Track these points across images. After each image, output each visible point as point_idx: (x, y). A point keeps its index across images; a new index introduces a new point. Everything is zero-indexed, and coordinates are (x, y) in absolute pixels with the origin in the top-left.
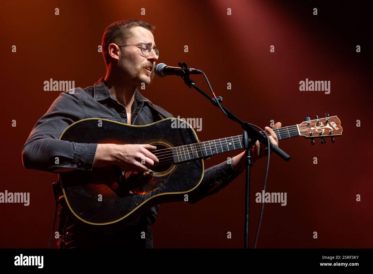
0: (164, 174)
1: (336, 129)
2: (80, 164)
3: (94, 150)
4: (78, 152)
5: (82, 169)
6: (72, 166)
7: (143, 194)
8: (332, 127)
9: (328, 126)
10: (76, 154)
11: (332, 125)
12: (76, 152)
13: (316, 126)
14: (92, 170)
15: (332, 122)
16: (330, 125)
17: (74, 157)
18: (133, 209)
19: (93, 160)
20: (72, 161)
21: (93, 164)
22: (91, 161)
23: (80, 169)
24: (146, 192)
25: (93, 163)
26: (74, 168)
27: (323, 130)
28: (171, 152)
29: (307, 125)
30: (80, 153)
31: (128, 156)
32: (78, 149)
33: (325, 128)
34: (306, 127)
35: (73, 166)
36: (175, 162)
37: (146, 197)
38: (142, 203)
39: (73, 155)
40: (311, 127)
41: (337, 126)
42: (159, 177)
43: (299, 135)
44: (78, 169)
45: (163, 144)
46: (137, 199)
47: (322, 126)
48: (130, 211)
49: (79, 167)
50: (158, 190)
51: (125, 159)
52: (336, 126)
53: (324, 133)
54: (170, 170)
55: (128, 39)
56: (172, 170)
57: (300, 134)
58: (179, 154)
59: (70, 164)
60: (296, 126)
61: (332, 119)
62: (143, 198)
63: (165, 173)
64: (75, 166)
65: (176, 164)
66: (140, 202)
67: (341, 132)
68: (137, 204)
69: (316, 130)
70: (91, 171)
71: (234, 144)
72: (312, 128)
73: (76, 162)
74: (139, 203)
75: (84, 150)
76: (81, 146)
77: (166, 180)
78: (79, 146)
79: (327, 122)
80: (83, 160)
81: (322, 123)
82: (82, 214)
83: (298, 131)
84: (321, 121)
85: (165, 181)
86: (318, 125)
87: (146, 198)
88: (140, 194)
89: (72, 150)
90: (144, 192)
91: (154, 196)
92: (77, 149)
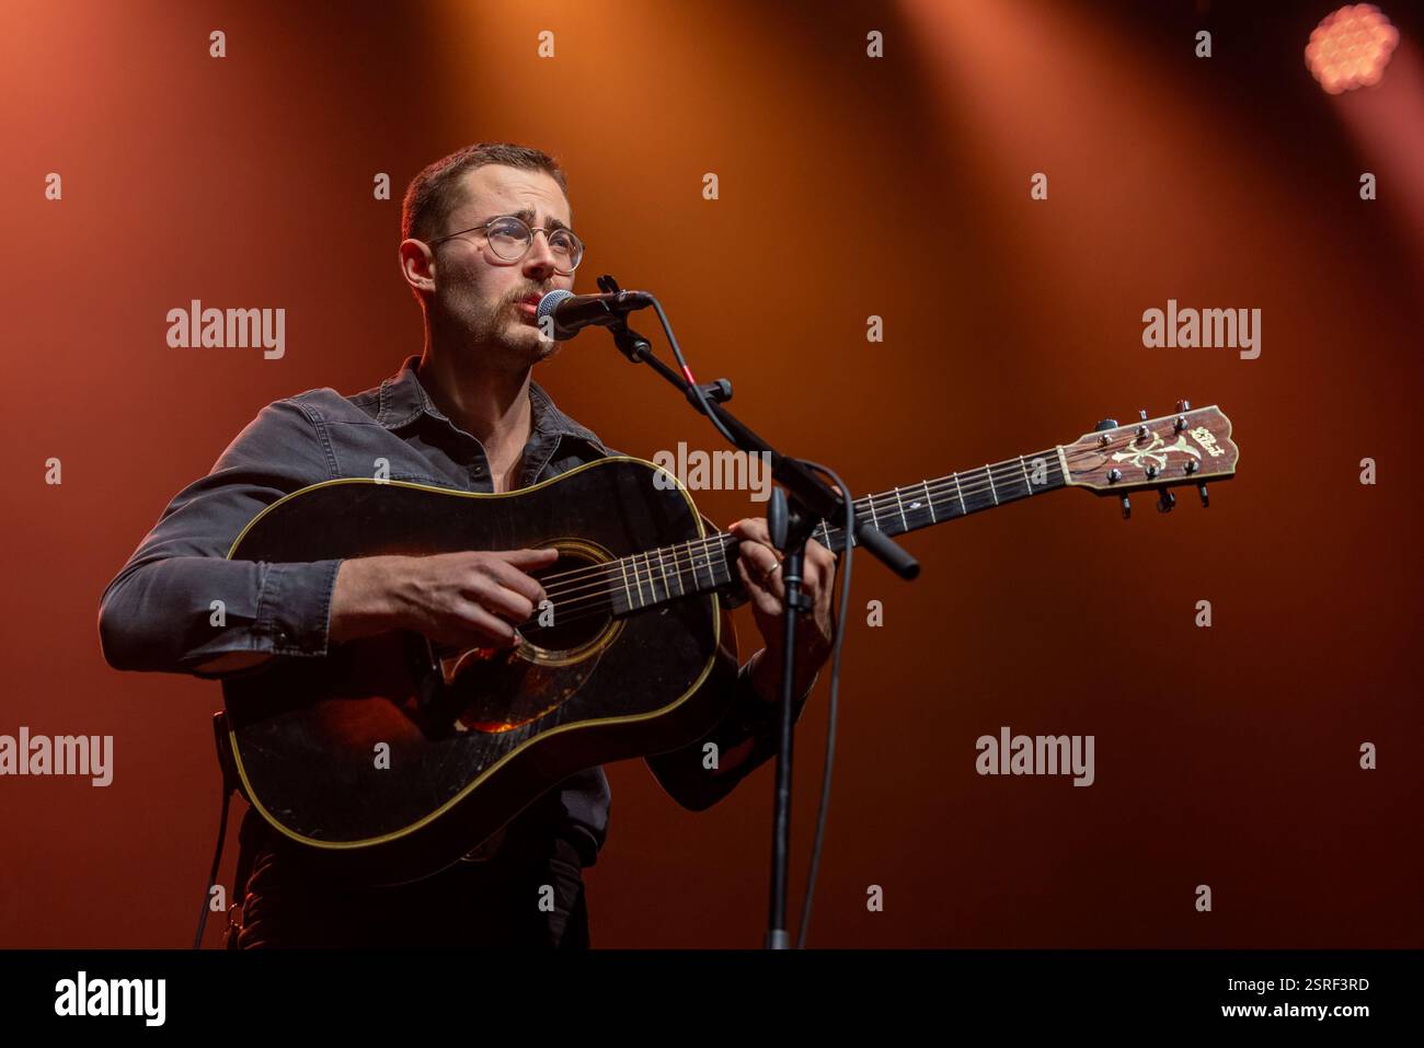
0: (577, 654)
1: (1213, 454)
2: (283, 635)
3: (325, 581)
4: (270, 593)
5: (292, 653)
6: (255, 642)
7: (503, 729)
8: (1198, 447)
9: (1181, 445)
10: (265, 602)
11: (1199, 441)
12: (267, 593)
13: (1134, 449)
14: (325, 653)
15: (1200, 430)
16: (1191, 441)
17: (260, 610)
18: (466, 785)
19: (326, 618)
20: (255, 626)
21: (328, 631)
22: (320, 623)
23: (284, 652)
24: (513, 724)
25: (328, 626)
26: (264, 652)
27: (1162, 460)
28: (605, 577)
29: (1096, 444)
30: (279, 595)
31: (438, 589)
32: (271, 582)
33: (1168, 453)
34: (1092, 453)
35: (258, 645)
36: (618, 610)
37: (512, 739)
38: (496, 761)
39: (256, 605)
40: (1114, 453)
41: (1221, 443)
42: (558, 668)
43: (1065, 486)
44: (278, 652)
45: (580, 550)
46: (479, 751)
47: (1159, 446)
48: (454, 794)
49: (279, 644)
50: (554, 712)
51: (430, 600)
52: (1214, 441)
53: (1166, 470)
54: (600, 640)
55: (452, 215)
56: (606, 640)
57: (1068, 479)
58: (632, 580)
59: (248, 636)
60: (1056, 452)
61: (1199, 418)
62: (502, 744)
63: (583, 652)
64: (267, 644)
65: (620, 617)
66: (489, 760)
67: (1232, 462)
68: (480, 768)
69: (1135, 461)
70: (322, 656)
71: (829, 534)
72: (1118, 457)
73: (268, 628)
74: (485, 763)
75: (289, 585)
76: (284, 573)
77: (584, 677)
78: (276, 572)
79: (1179, 429)
80: (290, 620)
81: (1156, 435)
82: (288, 811)
83: (1061, 471)
84: (1151, 428)
85: (582, 680)
86: (1142, 441)
87: (511, 744)
88: (493, 731)
89: (253, 587)
90: (504, 722)
91: (541, 737)
92: (268, 582)
